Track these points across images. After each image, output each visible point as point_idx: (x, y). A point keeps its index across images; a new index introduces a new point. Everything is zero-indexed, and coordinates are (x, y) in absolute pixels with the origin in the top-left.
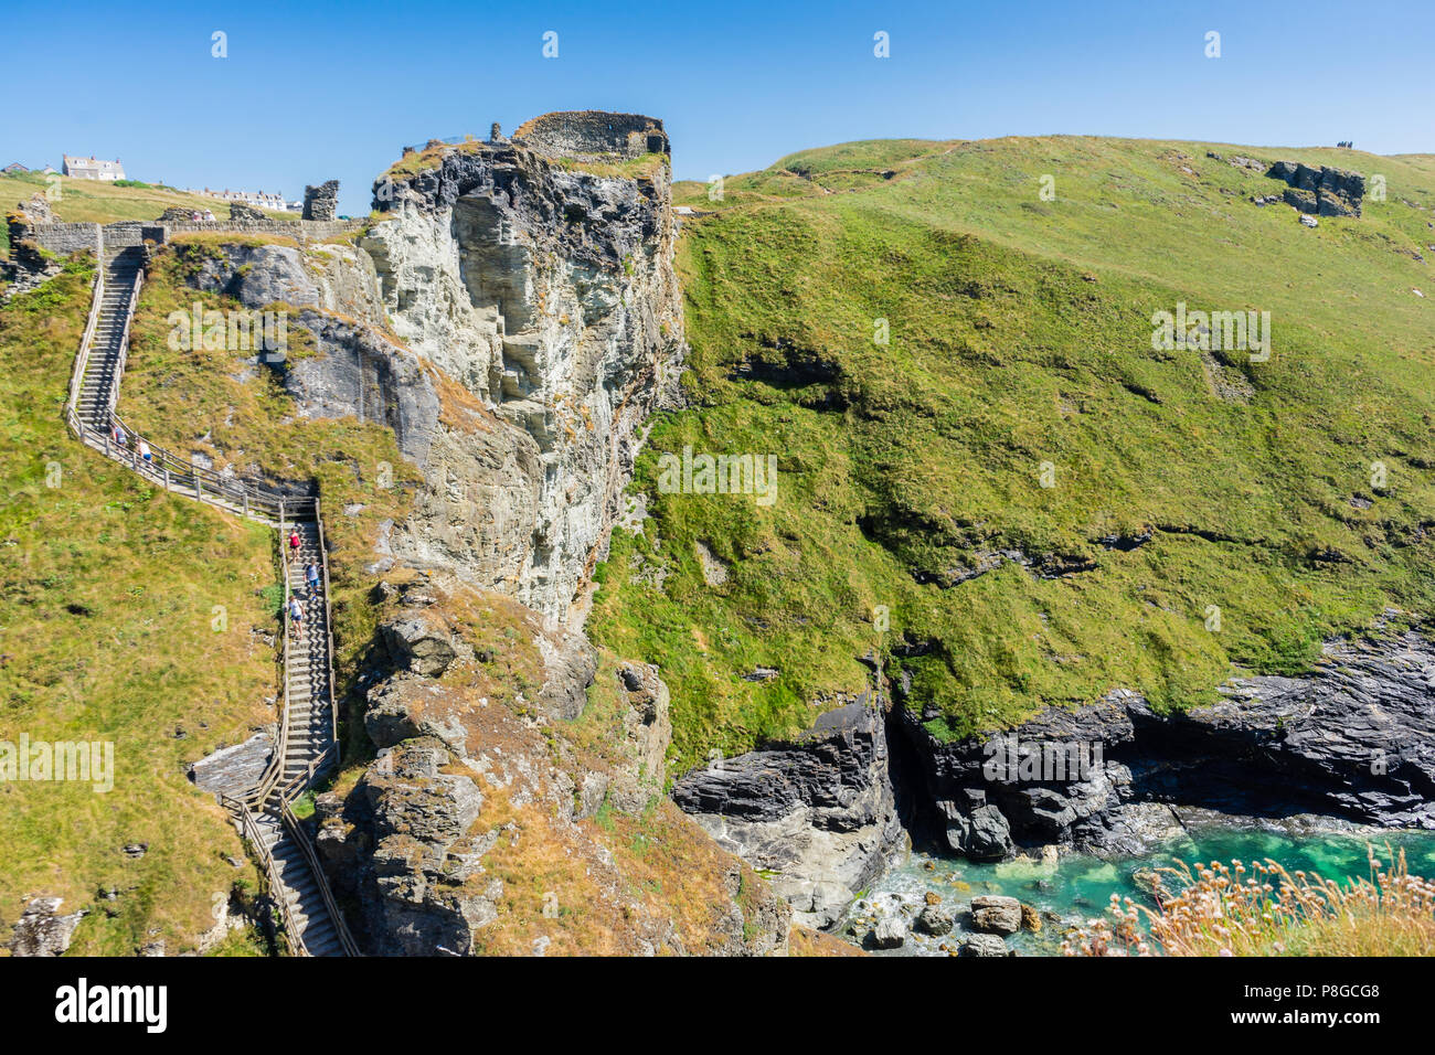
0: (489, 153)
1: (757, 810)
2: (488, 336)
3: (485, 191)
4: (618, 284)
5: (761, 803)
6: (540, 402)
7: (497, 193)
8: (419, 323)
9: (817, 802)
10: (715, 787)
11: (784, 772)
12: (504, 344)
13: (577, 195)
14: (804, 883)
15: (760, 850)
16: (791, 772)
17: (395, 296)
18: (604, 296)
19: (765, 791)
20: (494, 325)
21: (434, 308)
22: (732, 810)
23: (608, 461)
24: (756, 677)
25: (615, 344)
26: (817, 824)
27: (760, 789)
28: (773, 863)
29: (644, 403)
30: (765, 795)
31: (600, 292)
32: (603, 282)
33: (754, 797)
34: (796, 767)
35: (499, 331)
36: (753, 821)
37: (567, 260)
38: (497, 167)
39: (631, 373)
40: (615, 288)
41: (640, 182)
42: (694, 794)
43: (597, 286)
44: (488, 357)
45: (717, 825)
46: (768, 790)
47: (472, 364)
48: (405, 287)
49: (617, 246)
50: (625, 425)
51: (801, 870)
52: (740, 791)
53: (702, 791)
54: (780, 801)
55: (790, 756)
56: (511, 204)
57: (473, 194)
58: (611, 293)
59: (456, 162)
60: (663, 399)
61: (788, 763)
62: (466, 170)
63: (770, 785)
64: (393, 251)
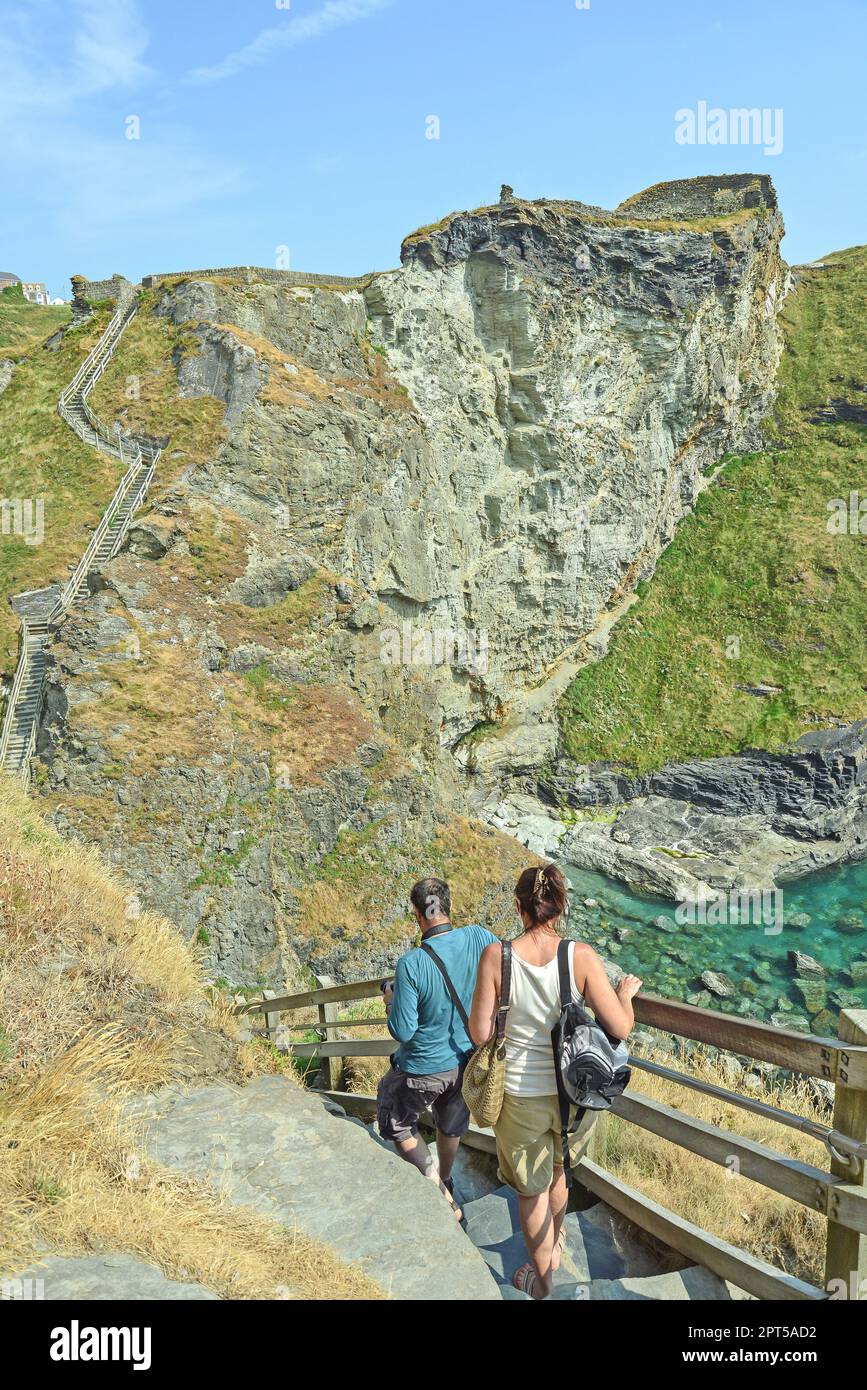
0: (497, 212)
1: (719, 805)
2: (492, 369)
3: (493, 246)
4: (678, 331)
5: (724, 799)
6: (543, 426)
7: (504, 246)
8: (410, 355)
9: (783, 808)
10: (688, 778)
11: (755, 776)
12: (511, 376)
13: (620, 248)
14: (731, 869)
15: (707, 836)
16: (761, 778)
17: (394, 333)
18: (660, 340)
19: (732, 790)
20: (501, 360)
21: (425, 343)
22: (697, 800)
23: (663, 492)
24: (759, 693)
25: (673, 386)
26: (775, 828)
27: (726, 786)
28: (713, 849)
29: (716, 444)
30: (730, 793)
31: (657, 338)
32: (660, 329)
33: (720, 792)
34: (767, 774)
35: (506, 364)
36: (714, 812)
37: (616, 307)
38: (503, 224)
39: (695, 413)
40: (673, 334)
41: (716, 235)
42: (669, 780)
43: (652, 332)
44: (492, 386)
45: (681, 810)
46: (734, 789)
47: (472, 391)
48: (401, 326)
49: (671, 295)
50: (691, 462)
51: (736, 860)
52: (707, 785)
53: (675, 779)
54: (743, 801)
55: (765, 764)
56: (523, 256)
57: (483, 249)
58: (669, 339)
59: (464, 223)
60: (740, 442)
61: (761, 770)
62: (474, 228)
63: (738, 785)
64: (391, 297)
